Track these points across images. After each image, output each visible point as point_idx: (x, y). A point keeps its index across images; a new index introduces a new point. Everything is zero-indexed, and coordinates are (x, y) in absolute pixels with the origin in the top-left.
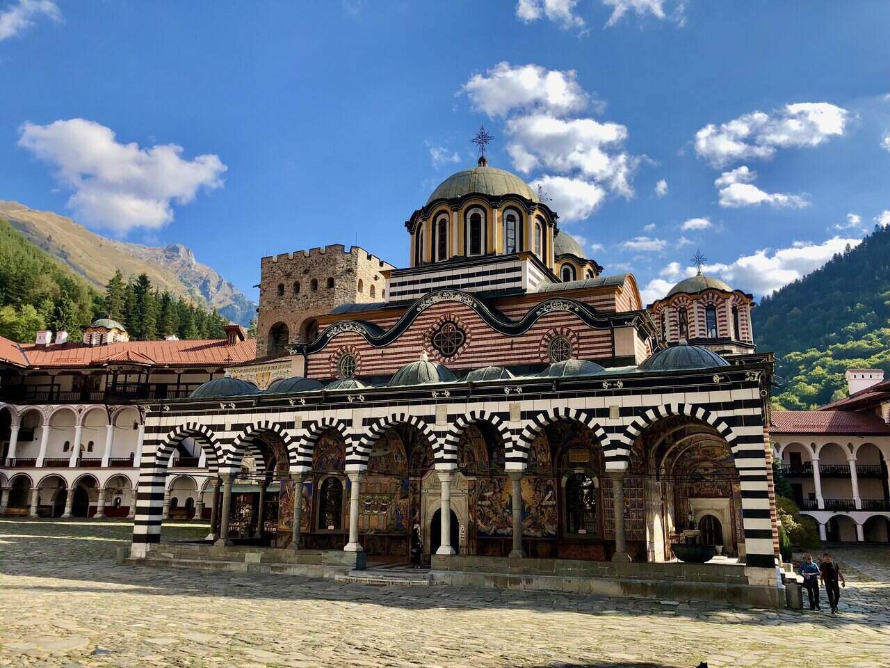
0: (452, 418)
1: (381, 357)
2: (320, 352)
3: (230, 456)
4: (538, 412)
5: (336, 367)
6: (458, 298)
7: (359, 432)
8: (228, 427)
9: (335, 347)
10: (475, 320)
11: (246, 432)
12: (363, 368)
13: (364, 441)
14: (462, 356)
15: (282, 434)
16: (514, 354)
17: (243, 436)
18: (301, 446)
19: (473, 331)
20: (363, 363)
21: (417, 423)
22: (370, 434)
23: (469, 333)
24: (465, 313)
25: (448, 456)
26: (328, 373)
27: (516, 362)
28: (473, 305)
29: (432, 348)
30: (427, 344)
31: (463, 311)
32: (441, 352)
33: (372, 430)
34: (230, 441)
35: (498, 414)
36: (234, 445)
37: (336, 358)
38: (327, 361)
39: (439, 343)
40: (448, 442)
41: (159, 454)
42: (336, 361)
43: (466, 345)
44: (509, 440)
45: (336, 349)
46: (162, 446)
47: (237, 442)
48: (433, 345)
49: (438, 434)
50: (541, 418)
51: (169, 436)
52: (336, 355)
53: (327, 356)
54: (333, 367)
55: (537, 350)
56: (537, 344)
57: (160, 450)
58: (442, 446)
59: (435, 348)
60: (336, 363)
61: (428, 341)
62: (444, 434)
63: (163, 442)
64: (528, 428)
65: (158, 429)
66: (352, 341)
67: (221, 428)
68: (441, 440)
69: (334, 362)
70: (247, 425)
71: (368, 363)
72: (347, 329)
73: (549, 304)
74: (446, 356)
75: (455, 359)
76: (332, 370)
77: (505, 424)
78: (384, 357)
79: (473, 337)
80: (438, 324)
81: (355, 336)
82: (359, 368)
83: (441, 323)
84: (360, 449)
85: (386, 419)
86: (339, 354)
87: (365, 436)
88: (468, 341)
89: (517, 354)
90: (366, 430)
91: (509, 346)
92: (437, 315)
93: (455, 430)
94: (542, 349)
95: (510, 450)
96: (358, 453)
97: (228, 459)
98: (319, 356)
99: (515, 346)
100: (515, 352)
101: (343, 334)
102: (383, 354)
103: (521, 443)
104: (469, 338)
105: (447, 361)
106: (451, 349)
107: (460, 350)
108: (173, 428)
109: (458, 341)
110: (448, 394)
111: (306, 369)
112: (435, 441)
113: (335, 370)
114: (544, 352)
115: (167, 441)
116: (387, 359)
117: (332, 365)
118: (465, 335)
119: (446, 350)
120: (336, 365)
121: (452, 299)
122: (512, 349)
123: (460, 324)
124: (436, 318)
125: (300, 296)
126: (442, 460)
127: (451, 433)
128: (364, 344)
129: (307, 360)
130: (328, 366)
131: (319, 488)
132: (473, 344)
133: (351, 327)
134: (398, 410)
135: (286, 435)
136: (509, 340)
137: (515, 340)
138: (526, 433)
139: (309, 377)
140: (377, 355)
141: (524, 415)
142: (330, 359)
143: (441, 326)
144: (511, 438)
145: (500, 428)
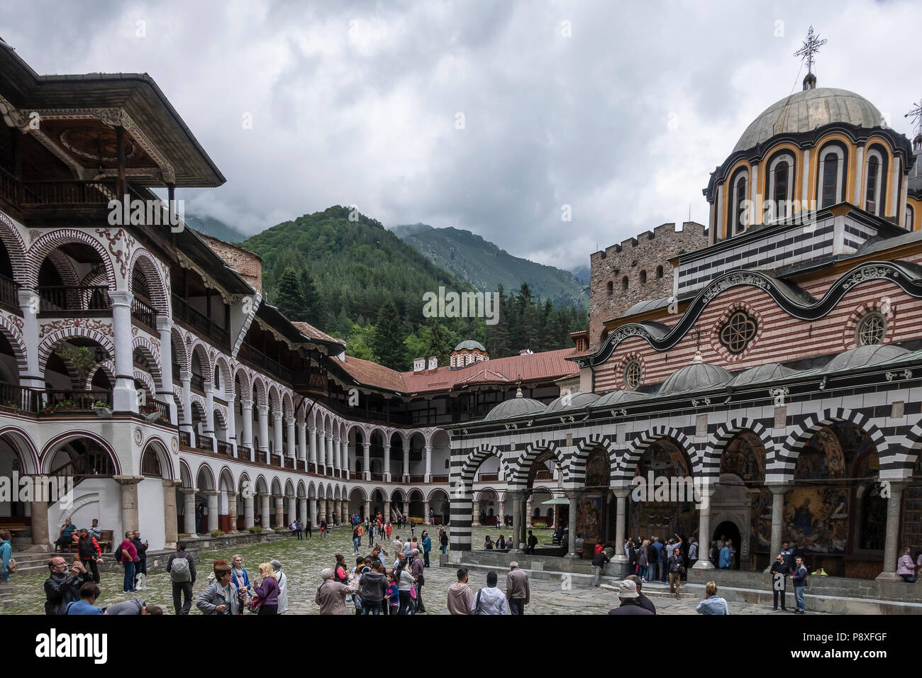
0: (712, 429)
1: (664, 362)
2: (606, 362)
3: (516, 474)
4: (806, 416)
5: (622, 377)
6: (749, 280)
7: (622, 447)
8: (513, 447)
9: (620, 355)
10: (769, 306)
11: (527, 451)
12: (647, 376)
13: (627, 456)
14: (752, 351)
15: (556, 452)
16: (812, 343)
17: (525, 455)
18: (572, 463)
19: (765, 320)
20: (648, 370)
21: (678, 435)
22: (632, 449)
23: (760, 322)
24: (757, 298)
25: (707, 470)
26: (614, 384)
27: (815, 352)
28: (766, 288)
29: (719, 345)
30: (713, 342)
31: (754, 295)
32: (729, 350)
33: (634, 444)
34: (514, 460)
35: (762, 421)
36: (518, 464)
37: (621, 367)
38: (613, 372)
39: (727, 339)
40: (707, 455)
41: (463, 474)
42: (622, 370)
43: (756, 338)
44: (771, 449)
45: (621, 357)
46: (465, 467)
47: (521, 461)
48: (721, 342)
49: (698, 446)
50: (809, 423)
51: (469, 457)
52: (621, 364)
53: (612, 365)
54: (619, 378)
55: (841, 335)
56: (842, 327)
57: (463, 470)
58: (701, 459)
59: (723, 345)
60: (622, 373)
61: (714, 338)
62: (703, 446)
63: (465, 462)
64: (794, 435)
65: (461, 452)
66: (637, 346)
67: (507, 448)
68: (700, 453)
69: (620, 372)
70: (528, 444)
71: (652, 370)
72: (631, 334)
73: (859, 272)
74: (734, 353)
75: (743, 356)
76: (618, 381)
77: (769, 432)
78: (669, 361)
79: (766, 327)
80: (727, 316)
81: (639, 341)
82: (643, 376)
83: (730, 315)
84: (624, 465)
85: (647, 432)
86: (624, 362)
87: (627, 451)
88: (759, 332)
89: (817, 342)
90: (629, 445)
91: (807, 334)
92: (726, 305)
93: (715, 441)
94: (847, 333)
95: (771, 461)
96: (621, 469)
97: (514, 477)
98: (605, 367)
99: (814, 333)
100: (814, 340)
101: (627, 341)
102: (666, 358)
103: (785, 453)
104: (762, 328)
105: (734, 359)
106: (741, 344)
107: (750, 344)
108: (471, 450)
109: (749, 334)
110: (709, 401)
111: (594, 382)
112: (694, 454)
113: (621, 380)
114: (850, 336)
115: (468, 462)
116: (671, 363)
117: (618, 375)
118: (757, 325)
119: (734, 346)
120: (621, 375)
121: (743, 282)
122: (810, 337)
123: (751, 312)
124: (724, 309)
125: (629, 293)
126: (701, 474)
127: (710, 444)
128: (649, 349)
129: (594, 372)
130: (614, 376)
131: (608, 502)
132: (765, 335)
133: (635, 331)
134: (658, 423)
135: (560, 452)
136: (806, 326)
137: (814, 325)
138: (791, 441)
139: (596, 390)
140: (661, 360)
141: (790, 421)
142: (615, 368)
143: (730, 318)
144: (773, 447)
145: (763, 437)
